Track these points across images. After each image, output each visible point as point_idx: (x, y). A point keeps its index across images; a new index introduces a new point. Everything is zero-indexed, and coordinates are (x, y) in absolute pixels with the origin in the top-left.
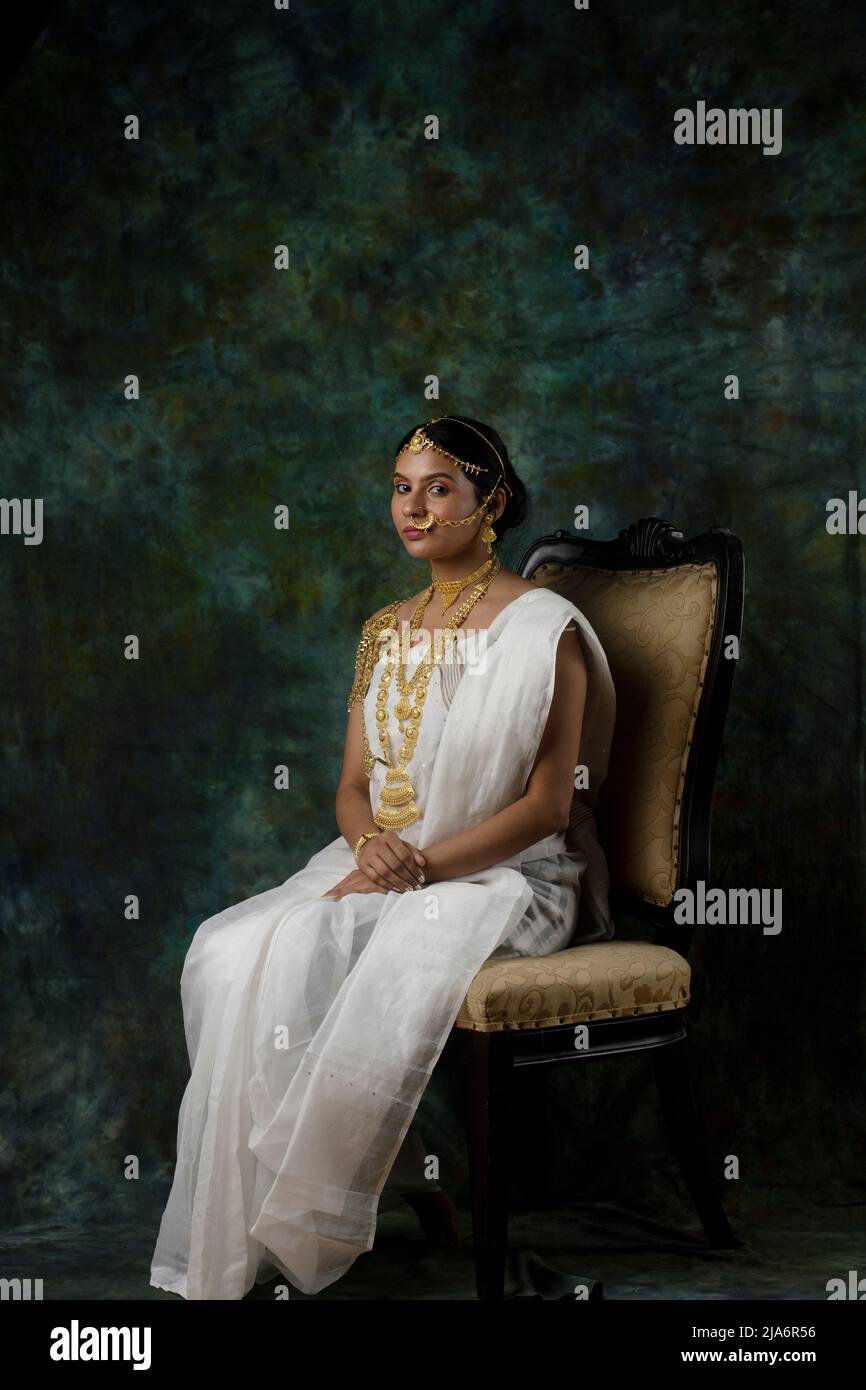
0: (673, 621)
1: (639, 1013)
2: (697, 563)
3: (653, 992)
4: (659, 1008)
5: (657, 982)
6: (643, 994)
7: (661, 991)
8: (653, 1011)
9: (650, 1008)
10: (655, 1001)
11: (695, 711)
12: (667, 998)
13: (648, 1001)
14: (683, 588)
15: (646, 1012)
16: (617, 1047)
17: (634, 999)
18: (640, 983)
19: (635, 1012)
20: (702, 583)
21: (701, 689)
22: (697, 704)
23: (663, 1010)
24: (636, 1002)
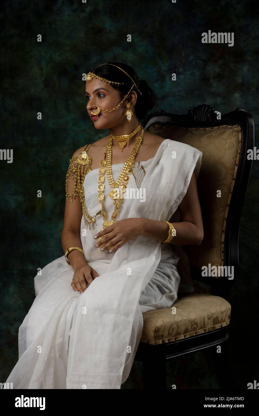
0: (221, 151)
1: (214, 329)
2: (230, 125)
3: (220, 319)
4: (221, 326)
5: (221, 315)
6: (216, 321)
7: (222, 318)
8: (219, 328)
9: (218, 326)
10: (220, 323)
11: (231, 191)
12: (224, 321)
13: (217, 323)
14: (225, 136)
15: (217, 328)
16: (206, 345)
17: (213, 323)
18: (215, 316)
19: (213, 329)
20: (234, 134)
21: (234, 181)
22: (232, 188)
23: (223, 326)
24: (213, 325)
